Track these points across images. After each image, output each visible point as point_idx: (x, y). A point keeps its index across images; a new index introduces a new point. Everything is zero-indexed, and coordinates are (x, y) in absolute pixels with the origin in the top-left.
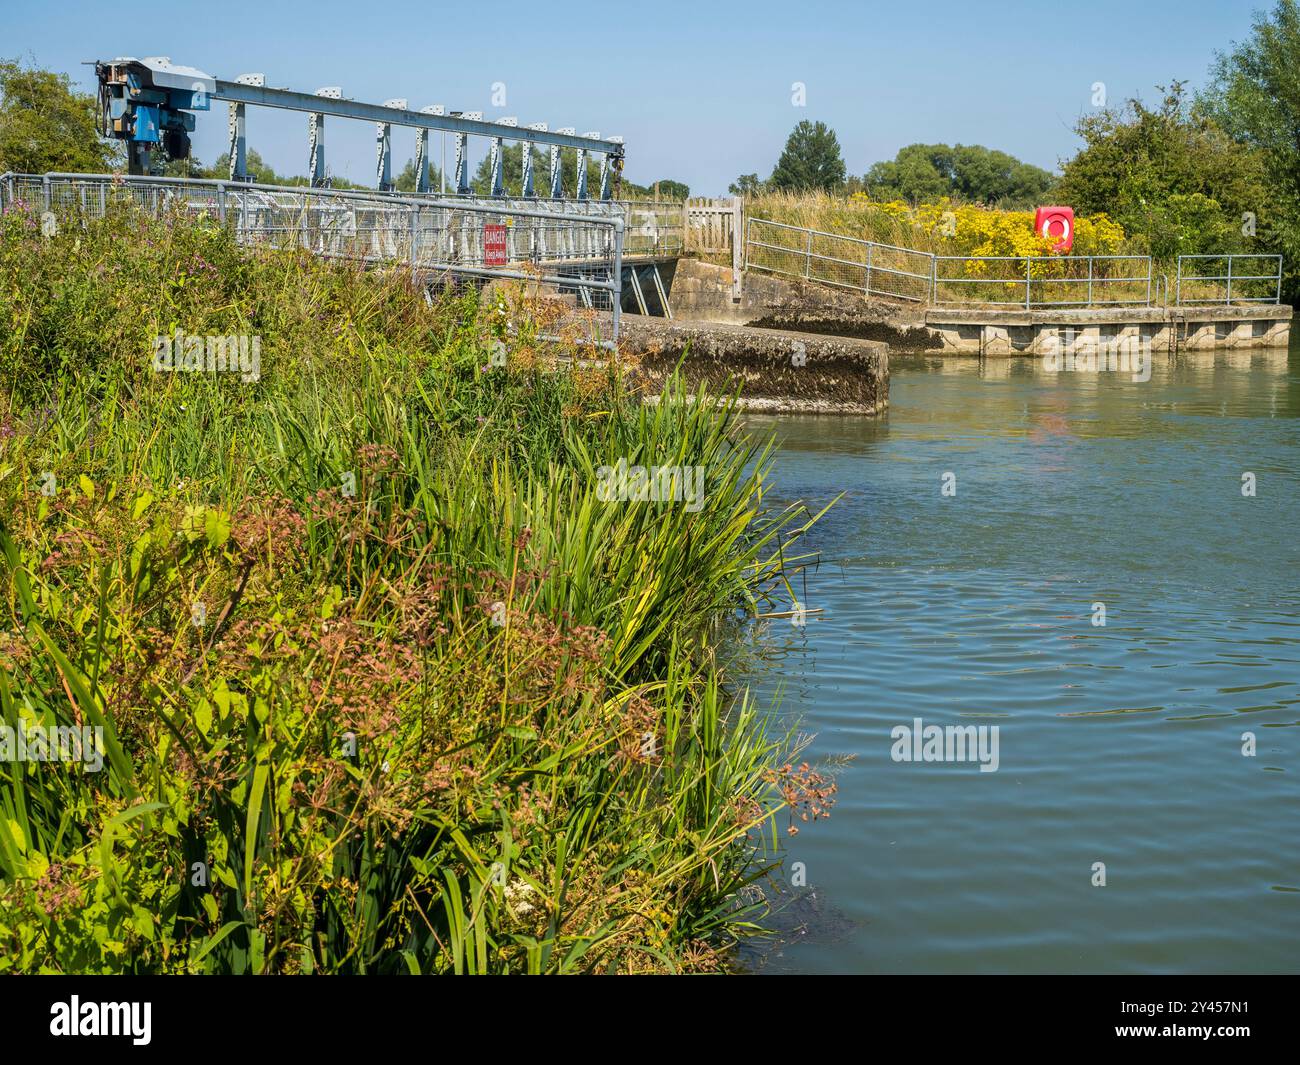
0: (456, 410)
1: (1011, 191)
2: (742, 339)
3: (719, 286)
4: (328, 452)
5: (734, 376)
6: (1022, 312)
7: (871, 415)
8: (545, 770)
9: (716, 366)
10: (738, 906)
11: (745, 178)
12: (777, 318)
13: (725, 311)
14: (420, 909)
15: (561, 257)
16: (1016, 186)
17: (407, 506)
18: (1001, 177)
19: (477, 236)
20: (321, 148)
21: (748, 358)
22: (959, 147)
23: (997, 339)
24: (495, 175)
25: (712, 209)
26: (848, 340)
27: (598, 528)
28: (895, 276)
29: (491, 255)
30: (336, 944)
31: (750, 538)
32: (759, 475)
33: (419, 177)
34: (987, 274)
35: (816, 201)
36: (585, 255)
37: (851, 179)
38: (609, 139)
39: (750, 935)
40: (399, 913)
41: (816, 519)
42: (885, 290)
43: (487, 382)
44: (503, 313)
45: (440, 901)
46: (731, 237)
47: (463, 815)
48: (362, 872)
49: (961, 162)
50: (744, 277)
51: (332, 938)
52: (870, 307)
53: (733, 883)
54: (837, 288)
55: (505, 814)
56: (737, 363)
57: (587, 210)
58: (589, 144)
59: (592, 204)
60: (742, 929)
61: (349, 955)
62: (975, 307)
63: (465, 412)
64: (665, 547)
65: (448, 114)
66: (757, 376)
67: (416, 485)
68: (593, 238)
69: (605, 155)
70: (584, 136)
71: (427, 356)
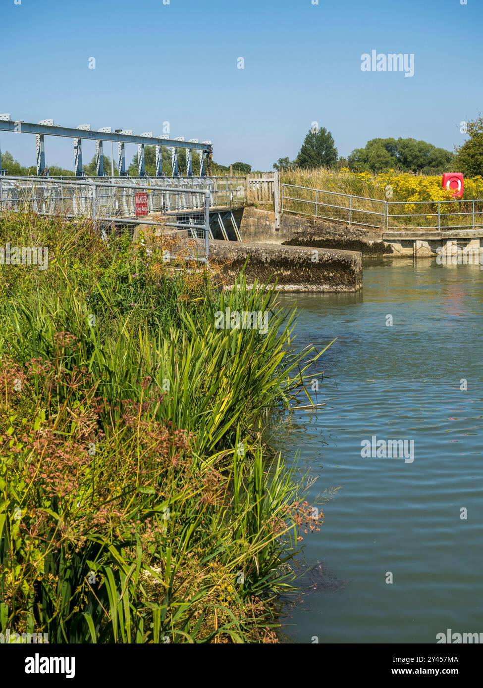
0: (119, 299)
1: (430, 163)
2: (280, 252)
3: (268, 223)
4: (44, 330)
5: (276, 273)
6: (436, 232)
7: (352, 292)
8: (159, 511)
9: (266, 268)
10: (277, 575)
11: (282, 160)
12: (300, 239)
13: (271, 236)
14: (92, 590)
15: (178, 209)
16: (433, 160)
17: (88, 358)
18: (424, 155)
19: (131, 199)
20: (43, 153)
21: (284, 263)
22: (400, 140)
23: (422, 247)
24: (140, 165)
25: (263, 180)
26: (339, 251)
27: (198, 364)
28: (365, 214)
29: (139, 210)
30: (47, 609)
31: (285, 366)
32: (288, 331)
33: (98, 167)
34: (416, 211)
35: (321, 173)
36: (192, 208)
37: (341, 159)
38: (204, 142)
39: (286, 590)
40: (81, 592)
41: (321, 354)
42: (359, 222)
43: (136, 283)
44: (144, 245)
45: (104, 585)
46: (273, 195)
47: (116, 537)
48: (60, 570)
49: (402, 148)
50: (281, 217)
51: (45, 606)
52: (352, 231)
53: (274, 563)
54: (333, 221)
55: (138, 536)
56: (277, 265)
57: (192, 182)
58: (193, 146)
59: (195, 179)
60: (281, 587)
61: (54, 616)
62: (410, 230)
63: (124, 300)
64: (235, 374)
65: (114, 132)
66: (289, 273)
67: (93, 346)
68: (196, 198)
69: (202, 151)
70: (190, 141)
71: (102, 270)
